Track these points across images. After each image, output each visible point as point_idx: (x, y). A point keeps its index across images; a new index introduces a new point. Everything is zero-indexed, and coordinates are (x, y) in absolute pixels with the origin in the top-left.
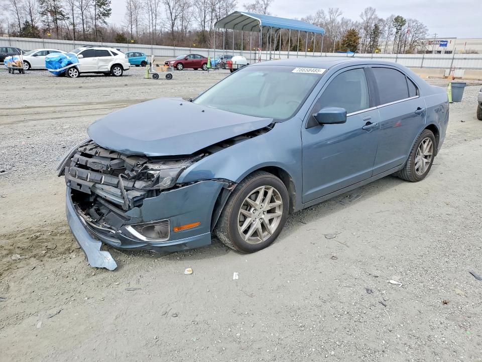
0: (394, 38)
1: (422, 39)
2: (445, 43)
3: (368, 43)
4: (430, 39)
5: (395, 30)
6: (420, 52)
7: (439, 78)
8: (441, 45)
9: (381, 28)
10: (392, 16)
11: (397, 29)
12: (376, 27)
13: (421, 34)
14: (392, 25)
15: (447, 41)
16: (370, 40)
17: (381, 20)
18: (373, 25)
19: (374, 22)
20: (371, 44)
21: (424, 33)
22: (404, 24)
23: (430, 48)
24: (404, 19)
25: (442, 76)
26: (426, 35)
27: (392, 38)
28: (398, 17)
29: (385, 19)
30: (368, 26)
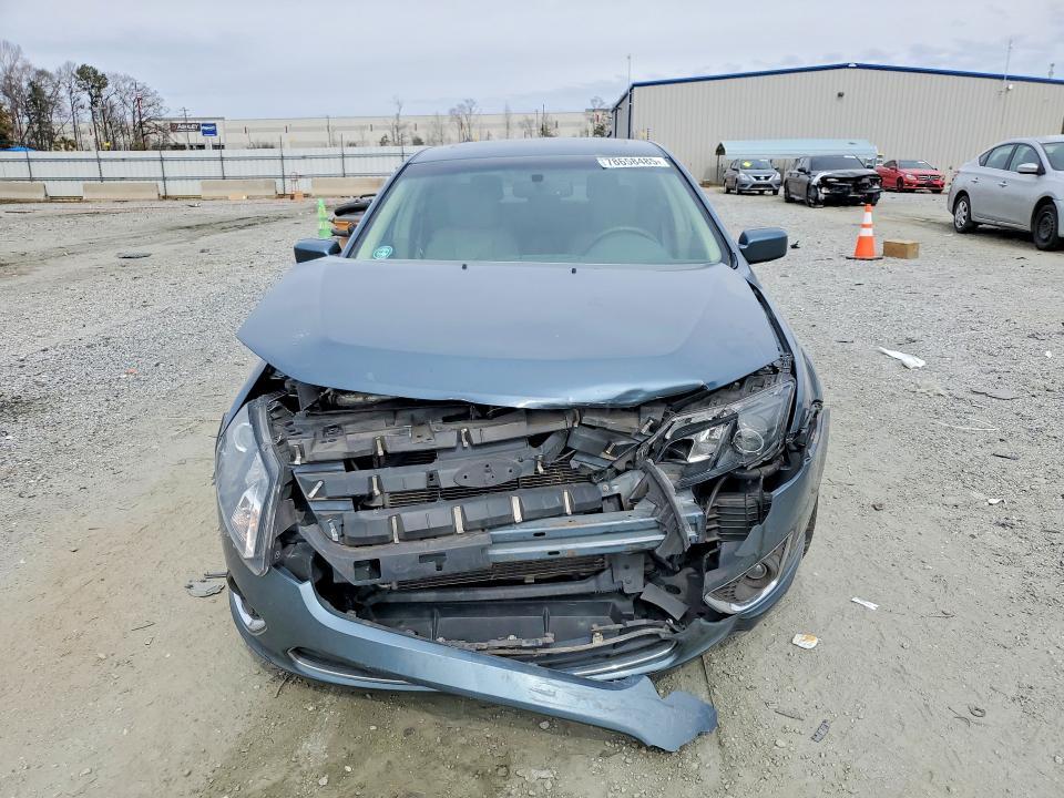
0: (90, 116)
1: (157, 119)
2: (212, 128)
3: (25, 128)
4: (174, 119)
5: (85, 98)
6: (156, 147)
7: (267, 197)
8: (205, 132)
9: (49, 91)
10: (68, 64)
11: (90, 94)
12: (36, 90)
13: (151, 109)
14: (74, 86)
15: (214, 125)
16: (26, 119)
17: (42, 73)
18: (25, 84)
19: (25, 77)
20: (36, 129)
21: (156, 106)
22: (105, 85)
23: (180, 138)
24: (99, 74)
25: (272, 193)
26: (162, 112)
27: (86, 116)
28: (84, 67)
29: (51, 69)
30: (11, 87)
